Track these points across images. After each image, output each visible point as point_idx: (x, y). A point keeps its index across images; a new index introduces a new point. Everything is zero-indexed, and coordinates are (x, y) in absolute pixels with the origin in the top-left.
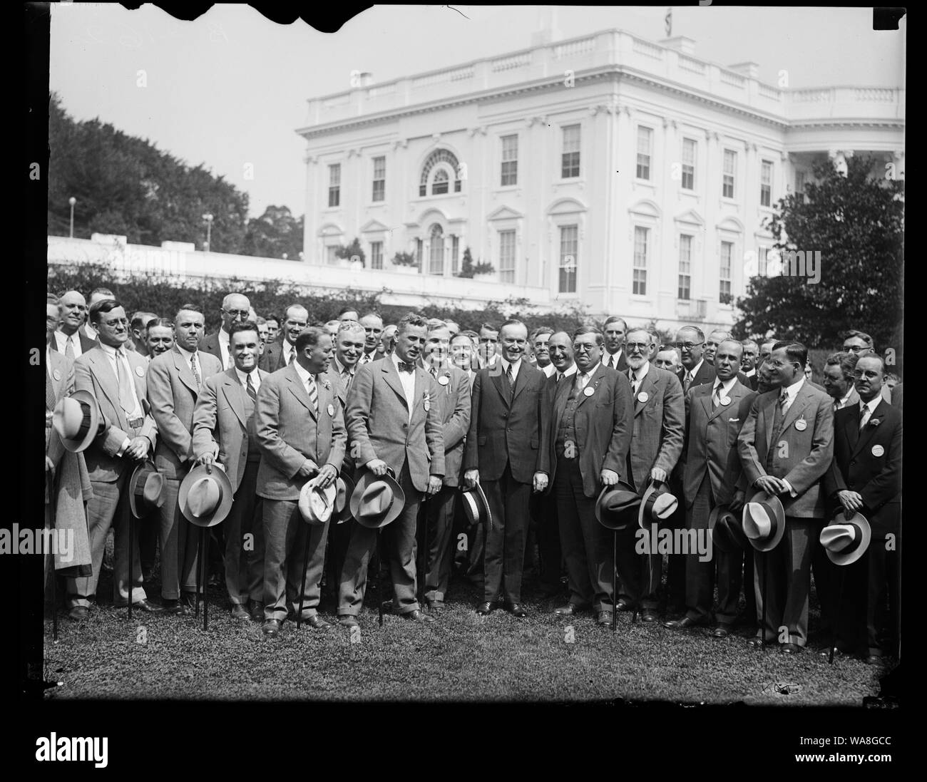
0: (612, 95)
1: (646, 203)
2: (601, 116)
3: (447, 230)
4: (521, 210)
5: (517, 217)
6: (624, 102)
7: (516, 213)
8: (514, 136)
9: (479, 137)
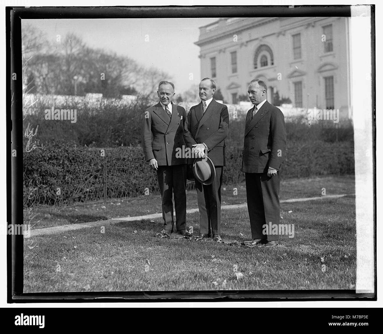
5: (303, 74)
8: (299, 34)
9: (281, 37)
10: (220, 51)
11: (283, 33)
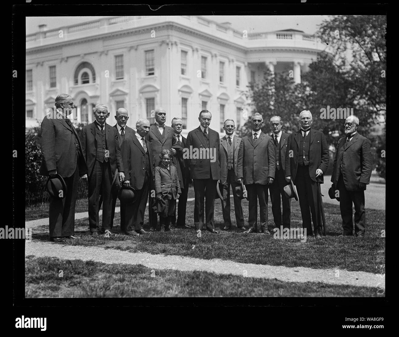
0: (168, 36)
1: (186, 86)
2: (164, 46)
3: (89, 101)
4: (126, 91)
5: (125, 94)
6: (174, 39)
7: (124, 92)
8: (122, 56)
9: (103, 56)
10: (38, 64)
11: (106, 52)
